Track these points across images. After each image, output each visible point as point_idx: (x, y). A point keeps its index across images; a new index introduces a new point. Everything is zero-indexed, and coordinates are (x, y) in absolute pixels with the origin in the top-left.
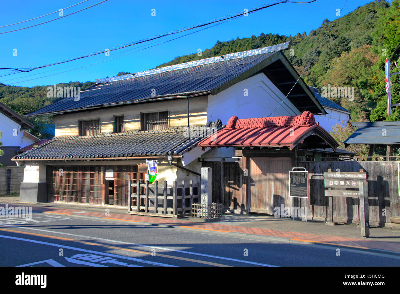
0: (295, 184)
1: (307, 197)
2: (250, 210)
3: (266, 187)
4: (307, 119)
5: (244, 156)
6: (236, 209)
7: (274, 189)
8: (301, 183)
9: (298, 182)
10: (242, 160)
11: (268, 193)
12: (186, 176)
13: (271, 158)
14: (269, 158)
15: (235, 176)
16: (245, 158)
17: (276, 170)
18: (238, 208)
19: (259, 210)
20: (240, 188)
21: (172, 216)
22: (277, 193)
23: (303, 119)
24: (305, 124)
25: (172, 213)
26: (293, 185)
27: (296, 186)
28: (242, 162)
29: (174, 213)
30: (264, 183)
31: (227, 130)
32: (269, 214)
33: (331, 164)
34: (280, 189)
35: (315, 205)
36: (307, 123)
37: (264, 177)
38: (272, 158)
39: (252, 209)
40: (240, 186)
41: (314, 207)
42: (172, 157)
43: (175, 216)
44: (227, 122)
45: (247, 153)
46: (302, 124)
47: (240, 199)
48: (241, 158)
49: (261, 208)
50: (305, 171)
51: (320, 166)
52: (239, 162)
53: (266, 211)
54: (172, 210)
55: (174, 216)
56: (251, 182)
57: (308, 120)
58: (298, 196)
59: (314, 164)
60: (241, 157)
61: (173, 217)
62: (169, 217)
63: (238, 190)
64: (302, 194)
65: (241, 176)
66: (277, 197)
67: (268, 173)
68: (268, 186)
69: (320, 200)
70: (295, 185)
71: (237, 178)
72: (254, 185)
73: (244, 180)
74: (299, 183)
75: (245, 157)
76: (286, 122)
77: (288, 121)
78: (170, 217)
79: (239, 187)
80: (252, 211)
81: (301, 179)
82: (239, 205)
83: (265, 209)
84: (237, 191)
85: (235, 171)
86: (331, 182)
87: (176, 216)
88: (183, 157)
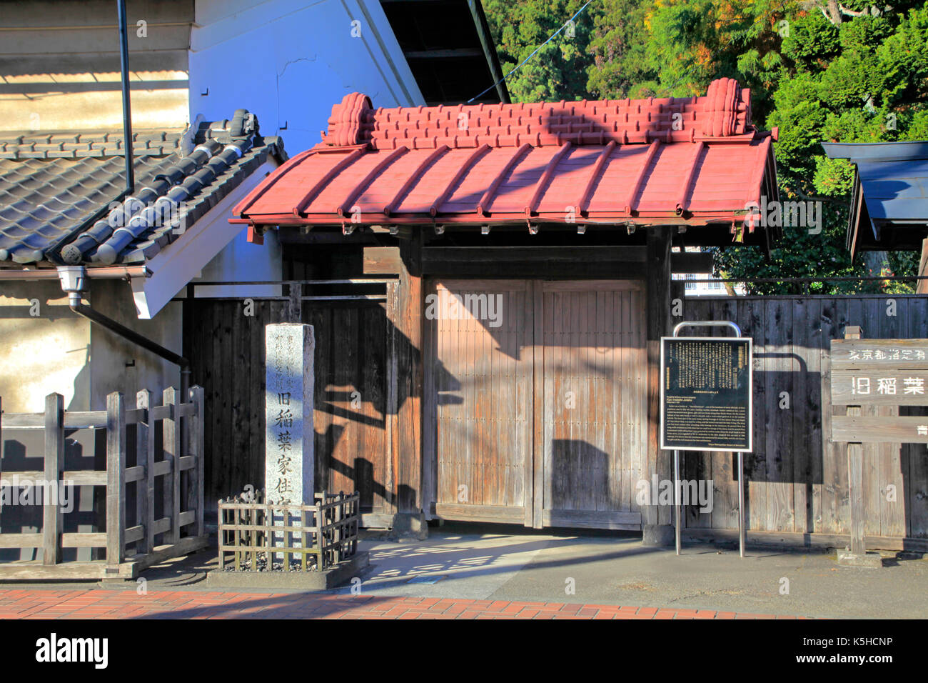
0: (688, 391)
1: (747, 447)
2: (433, 510)
3: (516, 410)
4: (739, 112)
5: (412, 272)
6: (369, 510)
7: (555, 416)
8: (716, 388)
9: (701, 385)
10: (399, 290)
11: (522, 433)
12: (123, 369)
13: (539, 282)
14: (529, 282)
15: (361, 365)
16: (417, 281)
17: (562, 333)
18: (376, 505)
19: (481, 511)
20: (389, 417)
21: (99, 570)
22: (567, 431)
23: (718, 114)
24: (733, 134)
25: (100, 554)
26: (678, 399)
27: (694, 402)
28: (401, 303)
29: (114, 553)
30: (502, 391)
31: (346, 156)
32: (527, 524)
33: (834, 306)
34: (585, 417)
35: (753, 480)
36: (740, 129)
37: (506, 361)
38: (546, 284)
39: (444, 507)
40: (389, 409)
41: (750, 489)
42: (84, 272)
43: (117, 571)
44: (330, 120)
45: (424, 259)
46: (722, 135)
47: (389, 465)
48: (396, 282)
49: (489, 503)
50: (735, 336)
51: (778, 317)
52: (384, 301)
53: (519, 511)
54: (99, 540)
55: (108, 571)
56: (438, 388)
57: (742, 116)
58: (705, 445)
59: (751, 308)
60: (396, 276)
61: (102, 574)
62: (76, 576)
63: (382, 424)
64: (723, 436)
65: (395, 361)
66: (567, 453)
67: (524, 345)
68: (523, 405)
69: (778, 460)
70: (689, 399)
71: (371, 371)
72: (458, 401)
73: (408, 382)
74: (706, 387)
75: (418, 276)
76: (654, 126)
77: (660, 118)
78: (87, 576)
79: (383, 410)
80: (443, 515)
81: (717, 372)
82: (382, 492)
83: (509, 505)
84: (370, 430)
85: (361, 340)
86: (863, 382)
87: (127, 569)
88: (149, 272)
